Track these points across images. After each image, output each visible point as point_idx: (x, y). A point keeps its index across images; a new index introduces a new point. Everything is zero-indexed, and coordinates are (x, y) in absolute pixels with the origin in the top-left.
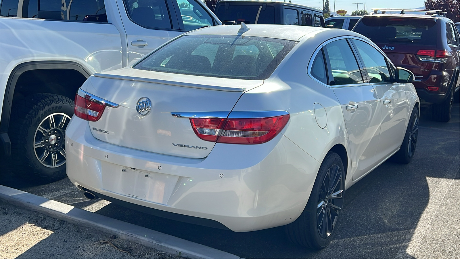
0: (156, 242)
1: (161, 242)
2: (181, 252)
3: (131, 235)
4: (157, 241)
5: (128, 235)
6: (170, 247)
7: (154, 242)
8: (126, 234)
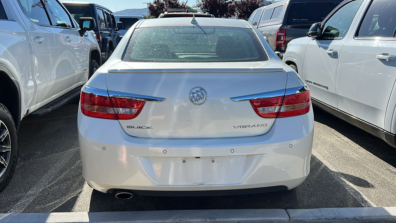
0: (210, 220)
1: (215, 218)
2: (239, 221)
3: (180, 221)
4: (210, 218)
5: (176, 222)
6: (226, 220)
7: (208, 220)
8: (174, 221)
